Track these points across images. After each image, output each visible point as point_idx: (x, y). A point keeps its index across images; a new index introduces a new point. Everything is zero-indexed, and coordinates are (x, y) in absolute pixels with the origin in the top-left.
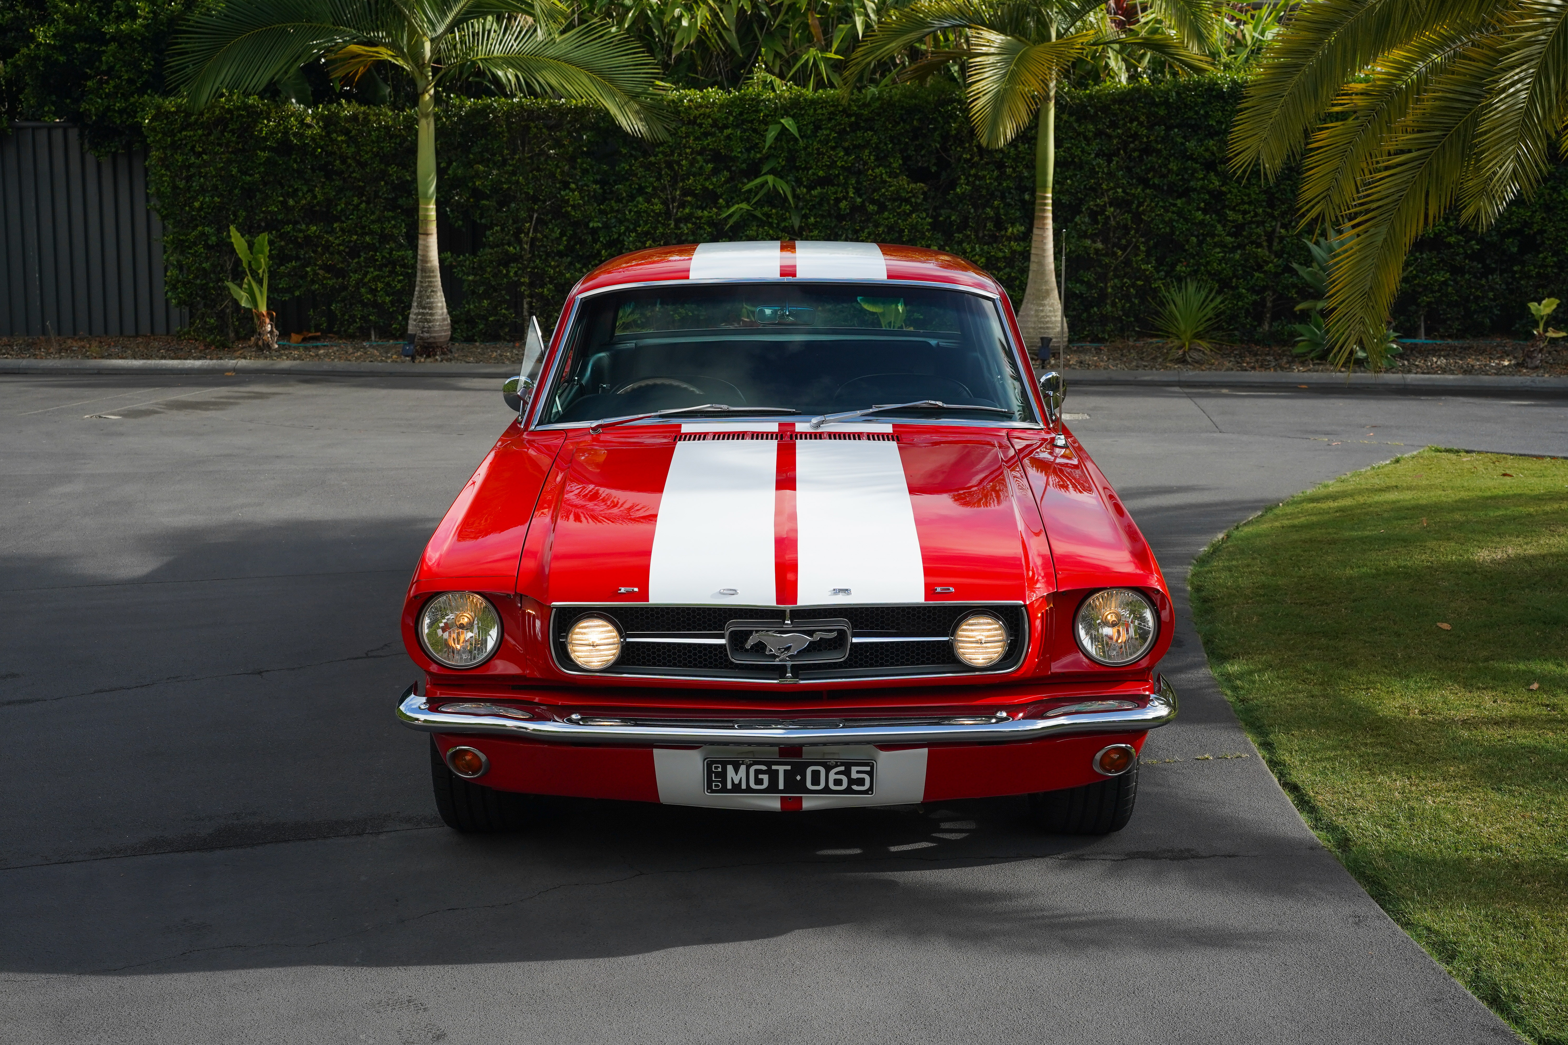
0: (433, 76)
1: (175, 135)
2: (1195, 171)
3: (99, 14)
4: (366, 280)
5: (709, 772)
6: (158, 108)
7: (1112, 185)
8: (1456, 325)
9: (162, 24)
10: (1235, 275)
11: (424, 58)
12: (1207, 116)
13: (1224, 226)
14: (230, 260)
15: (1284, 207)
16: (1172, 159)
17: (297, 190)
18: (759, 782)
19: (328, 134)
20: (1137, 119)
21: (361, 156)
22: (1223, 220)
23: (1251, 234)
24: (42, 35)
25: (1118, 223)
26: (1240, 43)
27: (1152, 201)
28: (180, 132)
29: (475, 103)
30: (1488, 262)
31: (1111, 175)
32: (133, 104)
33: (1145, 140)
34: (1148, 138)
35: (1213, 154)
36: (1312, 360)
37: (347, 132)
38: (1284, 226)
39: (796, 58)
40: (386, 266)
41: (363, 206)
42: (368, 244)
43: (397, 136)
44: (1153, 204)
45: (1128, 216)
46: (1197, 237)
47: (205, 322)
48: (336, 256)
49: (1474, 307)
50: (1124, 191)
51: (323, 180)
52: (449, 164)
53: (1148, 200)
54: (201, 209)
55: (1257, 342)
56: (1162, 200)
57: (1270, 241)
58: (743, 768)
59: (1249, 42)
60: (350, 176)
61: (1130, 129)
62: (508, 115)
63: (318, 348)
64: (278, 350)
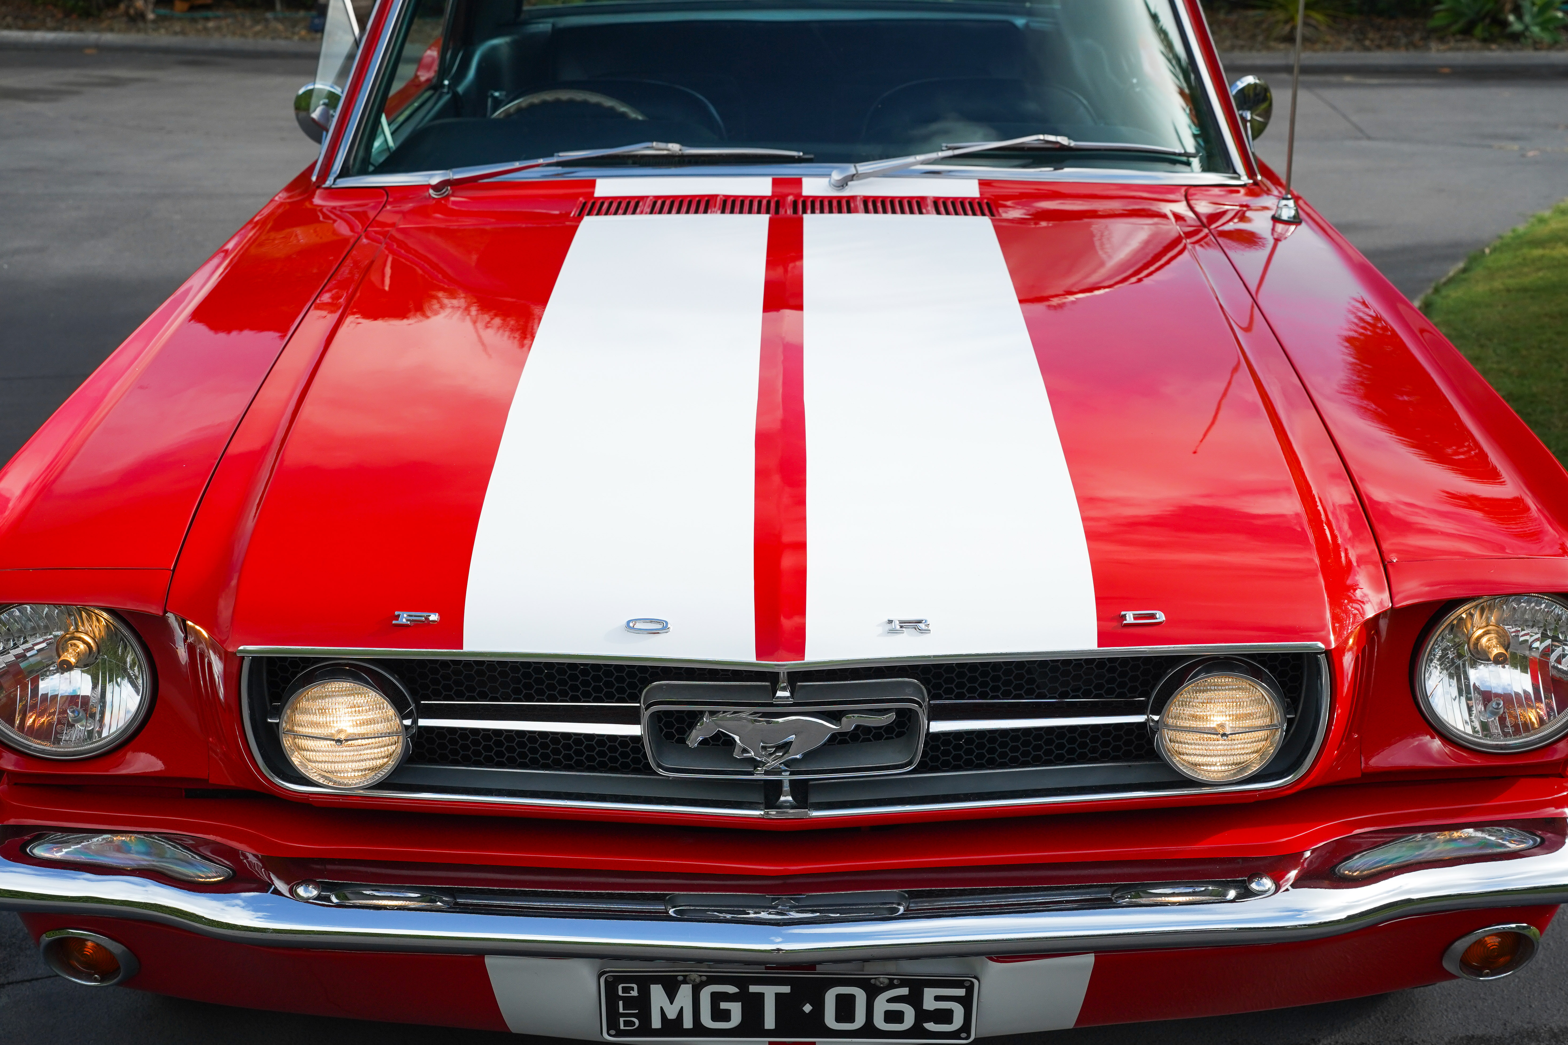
5: (612, 998)
18: (720, 1015)
36: (1454, 34)
55: (1381, 13)
58: (685, 992)
63: (207, 19)
64: (154, 21)
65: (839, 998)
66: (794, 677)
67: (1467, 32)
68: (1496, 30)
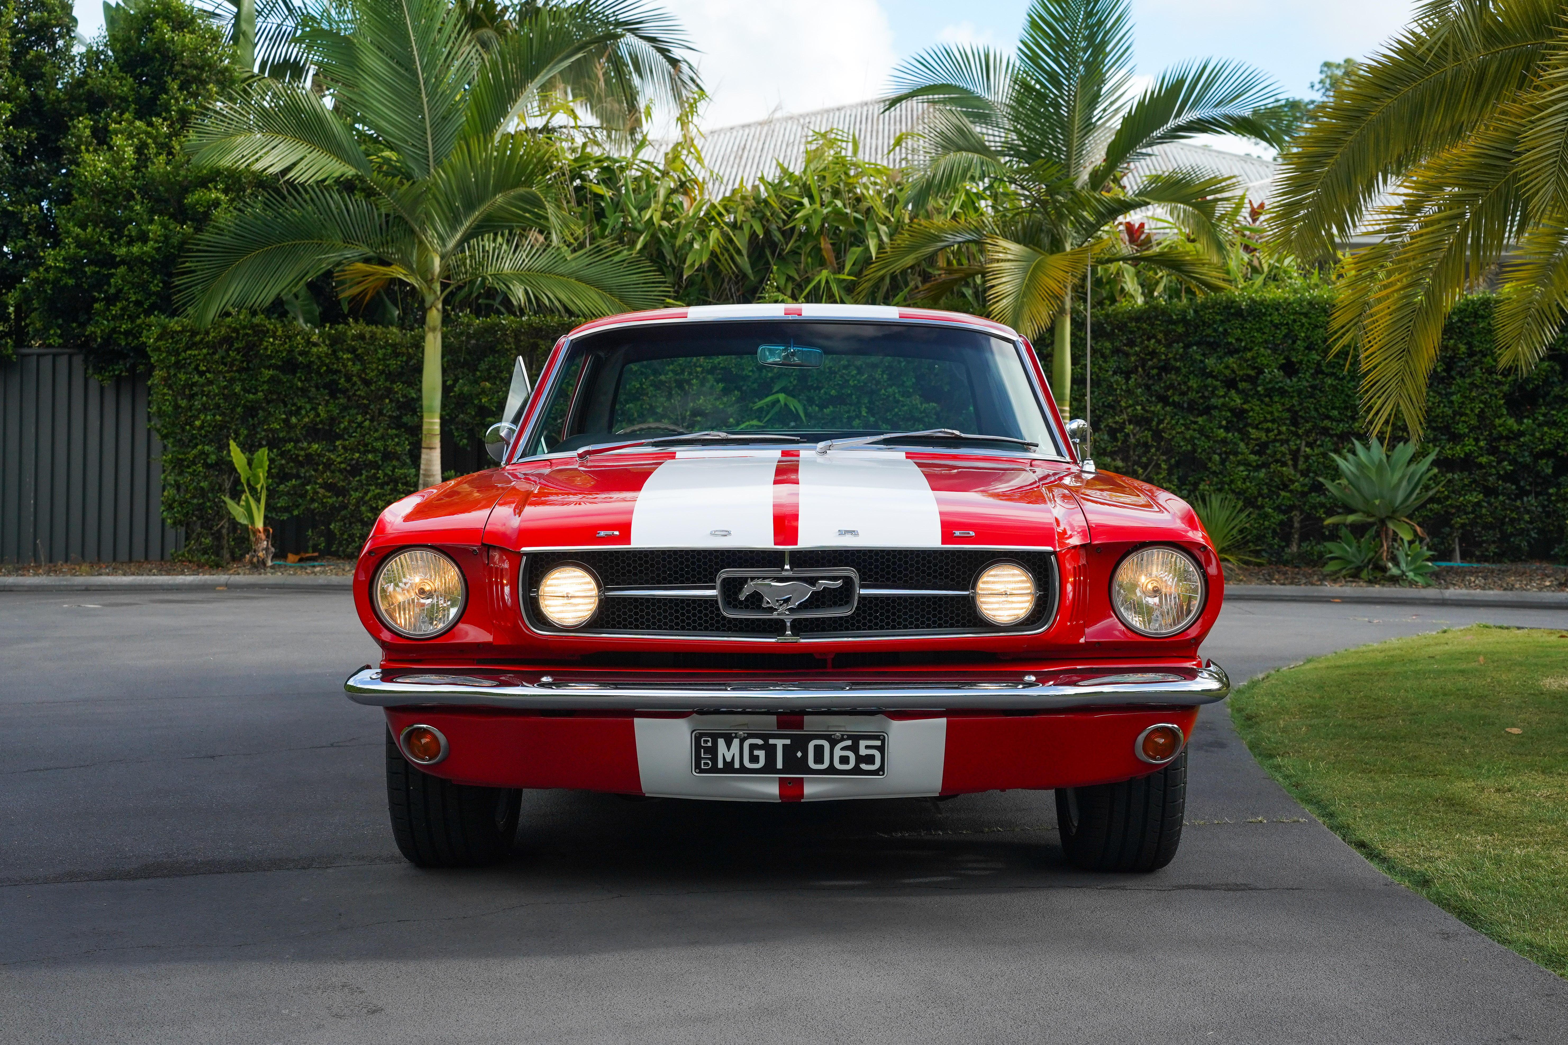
0: (442, 291)
1: (179, 355)
2: (1215, 388)
3: (111, 239)
4: (367, 498)
5: (698, 747)
6: (164, 328)
7: (1130, 402)
8: (1493, 548)
9: (173, 247)
10: (1260, 495)
11: (433, 274)
12: (1226, 333)
13: (1247, 444)
14: (229, 479)
15: (1308, 426)
16: (1191, 376)
17: (300, 408)
18: (754, 759)
19: (334, 352)
20: (1154, 337)
21: (366, 374)
22: (1245, 437)
23: (1275, 453)
24: (52, 257)
25: (1138, 440)
26: (1256, 270)
27: (1172, 418)
28: (185, 351)
29: (483, 322)
30: (1522, 483)
31: (1129, 392)
32: (139, 326)
33: (1163, 357)
34: (1166, 355)
35: (1233, 371)
36: (1344, 577)
37: (353, 350)
38: (1308, 445)
39: (808, 281)
40: (388, 484)
41: (367, 423)
42: (371, 461)
43: (403, 354)
44: (1174, 422)
45: (1149, 434)
46: (1220, 455)
47: (200, 544)
48: (338, 474)
49: (1510, 530)
50: (1143, 409)
51: (327, 398)
52: (456, 381)
53: (1168, 418)
54: (201, 427)
55: (1286, 563)
56: (1183, 418)
57: (1295, 460)
58: (736, 742)
59: (1266, 269)
60: (354, 395)
61: (1147, 347)
62: (517, 333)
63: (314, 566)
64: (272, 567)
65: (816, 746)
66: (792, 553)
67: (1355, 576)
68: (1379, 575)
